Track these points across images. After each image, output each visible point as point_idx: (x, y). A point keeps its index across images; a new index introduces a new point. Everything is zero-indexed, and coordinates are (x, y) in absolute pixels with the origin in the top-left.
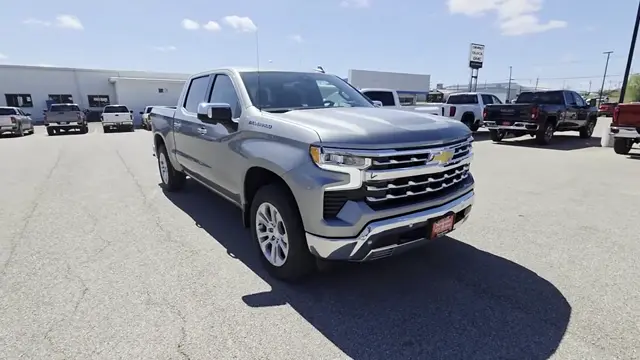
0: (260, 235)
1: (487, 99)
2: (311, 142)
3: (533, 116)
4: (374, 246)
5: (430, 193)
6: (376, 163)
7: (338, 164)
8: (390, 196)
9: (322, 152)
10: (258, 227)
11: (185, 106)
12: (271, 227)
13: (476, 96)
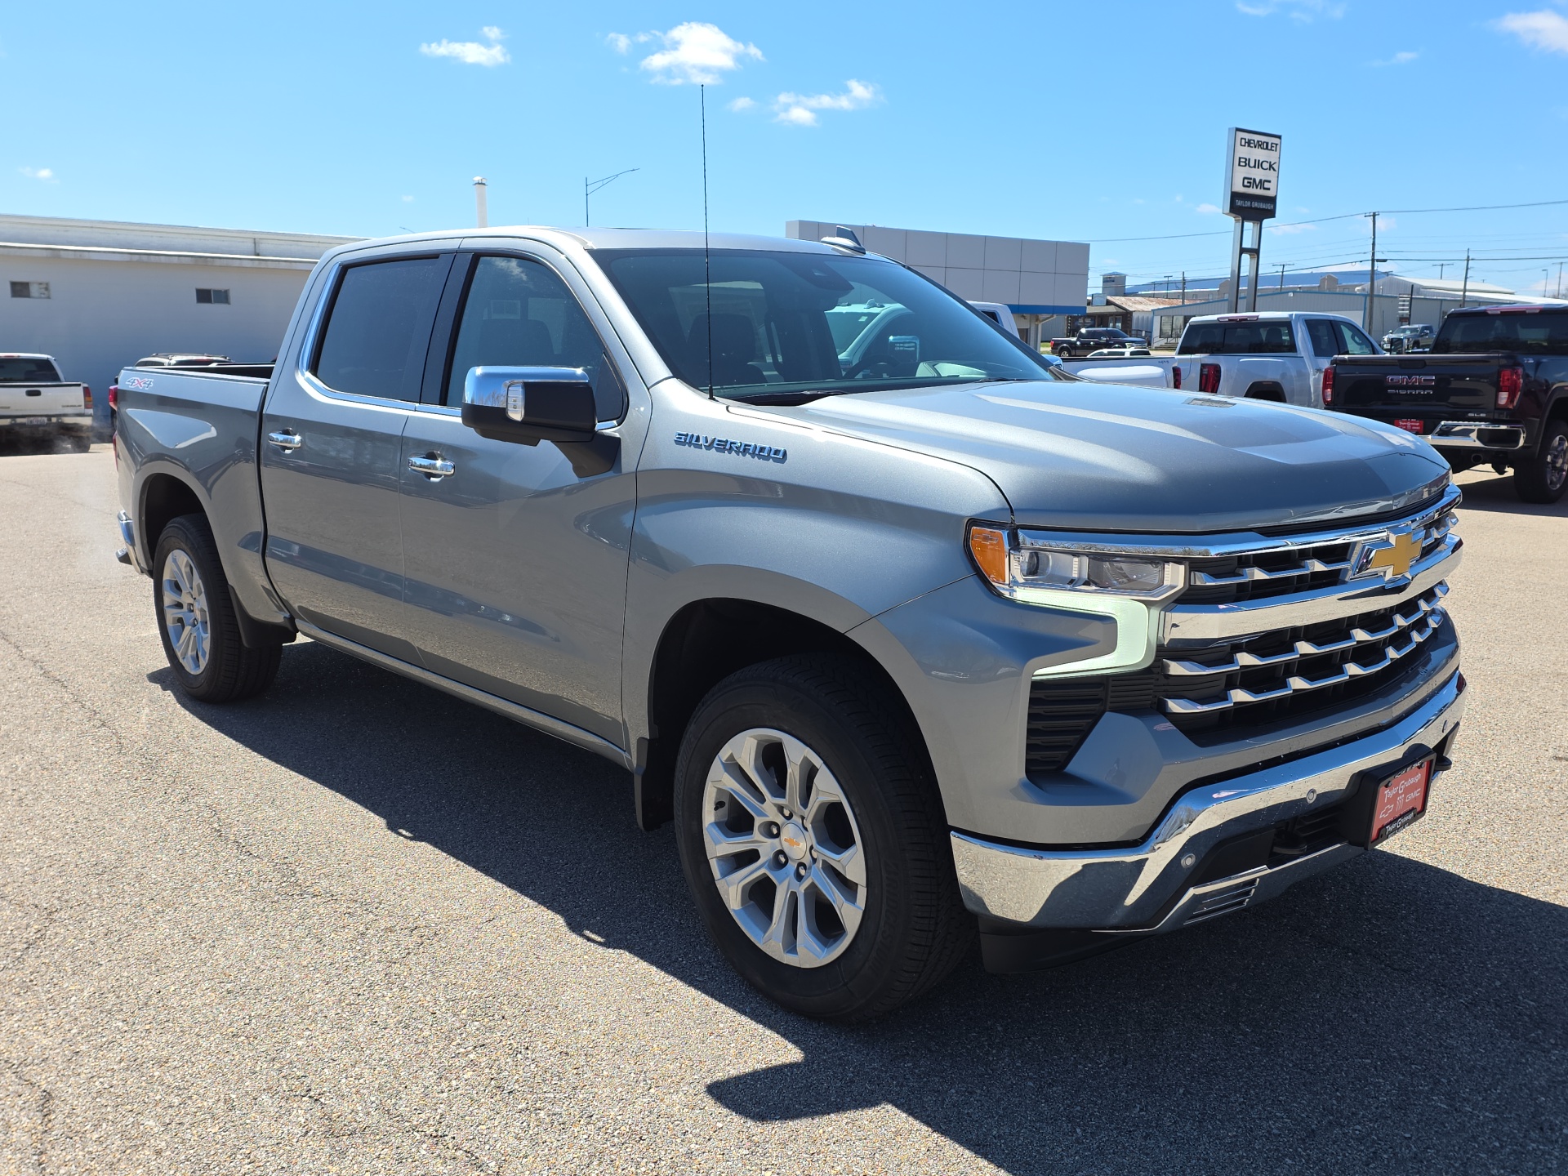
0: (718, 846)
1: (1327, 335)
2: (969, 511)
3: (1503, 397)
4: (1200, 875)
5: (1355, 679)
6: (1202, 580)
7: (1072, 584)
8: (1240, 696)
9: (1015, 545)
10: (709, 816)
11: (314, 368)
12: (774, 816)
13: (1287, 324)
